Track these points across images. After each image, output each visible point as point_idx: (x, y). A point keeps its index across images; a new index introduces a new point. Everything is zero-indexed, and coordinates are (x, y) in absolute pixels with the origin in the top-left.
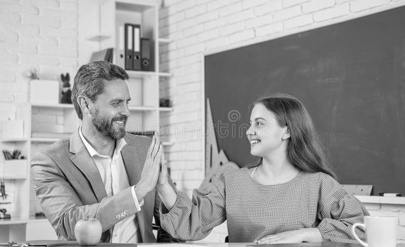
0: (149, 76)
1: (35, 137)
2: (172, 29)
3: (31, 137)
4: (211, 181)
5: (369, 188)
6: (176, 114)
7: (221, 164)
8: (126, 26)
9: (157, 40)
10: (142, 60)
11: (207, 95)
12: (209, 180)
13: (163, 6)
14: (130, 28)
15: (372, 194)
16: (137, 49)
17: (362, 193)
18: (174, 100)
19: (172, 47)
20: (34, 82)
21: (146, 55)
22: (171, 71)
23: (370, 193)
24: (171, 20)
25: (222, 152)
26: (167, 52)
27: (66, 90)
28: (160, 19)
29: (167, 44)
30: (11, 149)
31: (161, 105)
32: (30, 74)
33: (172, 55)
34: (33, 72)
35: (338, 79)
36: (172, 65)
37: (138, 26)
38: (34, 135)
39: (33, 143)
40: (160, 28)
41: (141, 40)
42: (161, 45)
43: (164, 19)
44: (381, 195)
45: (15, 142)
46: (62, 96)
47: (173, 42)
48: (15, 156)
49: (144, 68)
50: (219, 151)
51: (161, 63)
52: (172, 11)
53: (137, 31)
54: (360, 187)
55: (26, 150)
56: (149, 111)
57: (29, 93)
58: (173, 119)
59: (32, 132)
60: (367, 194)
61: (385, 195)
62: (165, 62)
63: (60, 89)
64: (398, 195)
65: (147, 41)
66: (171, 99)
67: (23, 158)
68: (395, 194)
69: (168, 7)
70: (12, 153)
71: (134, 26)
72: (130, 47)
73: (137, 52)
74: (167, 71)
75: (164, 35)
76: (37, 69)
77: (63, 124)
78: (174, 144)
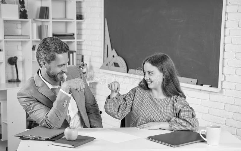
0: (70, 1)
1: (7, 39)
3: (4, 38)
4: (107, 65)
5: (195, 81)
6: (85, 23)
7: (113, 56)
11: (105, 16)
12: (106, 64)
15: (197, 84)
17: (191, 83)
18: (85, 15)
23: (196, 83)
25: (114, 50)
27: (22, 9)
31: (77, 18)
35: (182, 20)
44: (202, 85)
46: (20, 13)
50: (112, 50)
54: (191, 79)
56: (71, 22)
58: (84, 26)
59: (5, 36)
60: (194, 84)
61: (204, 85)
63: (19, 9)
64: (210, 86)
66: (83, 14)
68: (209, 86)
77: (21, 29)
78: (84, 40)
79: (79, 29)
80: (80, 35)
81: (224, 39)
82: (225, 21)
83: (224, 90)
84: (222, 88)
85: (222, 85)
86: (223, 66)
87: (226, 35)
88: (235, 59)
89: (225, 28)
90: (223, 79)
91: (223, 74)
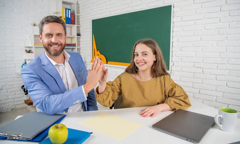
0: (73, 26)
2: (81, 11)
6: (82, 38)
7: (98, 55)
8: (66, 9)
9: (76, 14)
10: (71, 21)
11: (93, 33)
13: (77, 4)
14: (67, 10)
16: (70, 17)
18: (81, 34)
19: (80, 17)
20: (35, 27)
21: (72, 19)
22: (80, 25)
24: (80, 8)
25: (98, 51)
26: (79, 19)
28: (77, 8)
29: (79, 16)
30: (28, 49)
31: (77, 35)
32: (33, 24)
33: (81, 20)
34: (34, 23)
36: (81, 23)
37: (70, 10)
38: (36, 45)
39: (35, 47)
40: (77, 11)
41: (71, 14)
42: (77, 16)
43: (78, 8)
45: (29, 47)
47: (81, 15)
48: (29, 52)
49: (72, 23)
50: (97, 51)
51: (77, 22)
52: (80, 5)
53: (69, 11)
55: (33, 50)
56: (74, 37)
57: (33, 30)
58: (81, 40)
59: (35, 44)
62: (78, 22)
65: (73, 14)
66: (80, 33)
67: (32, 53)
69: (79, 4)
70: (28, 51)
71: (69, 10)
72: (67, 16)
73: (70, 18)
74: (79, 25)
75: (78, 13)
76: (36, 23)
78: (81, 47)
79: (79, 42)
80: (79, 45)
81: (172, 39)
82: (173, 27)
83: (173, 72)
84: (171, 71)
85: (171, 69)
86: (172, 56)
87: (174, 36)
88: (181, 52)
89: (173, 32)
90: (172, 65)
91: (172, 61)
